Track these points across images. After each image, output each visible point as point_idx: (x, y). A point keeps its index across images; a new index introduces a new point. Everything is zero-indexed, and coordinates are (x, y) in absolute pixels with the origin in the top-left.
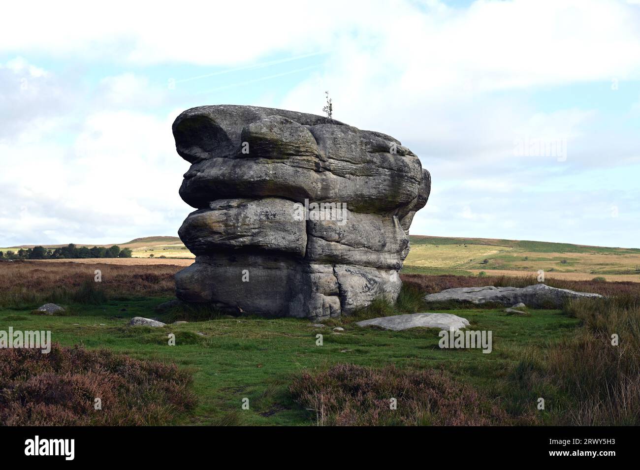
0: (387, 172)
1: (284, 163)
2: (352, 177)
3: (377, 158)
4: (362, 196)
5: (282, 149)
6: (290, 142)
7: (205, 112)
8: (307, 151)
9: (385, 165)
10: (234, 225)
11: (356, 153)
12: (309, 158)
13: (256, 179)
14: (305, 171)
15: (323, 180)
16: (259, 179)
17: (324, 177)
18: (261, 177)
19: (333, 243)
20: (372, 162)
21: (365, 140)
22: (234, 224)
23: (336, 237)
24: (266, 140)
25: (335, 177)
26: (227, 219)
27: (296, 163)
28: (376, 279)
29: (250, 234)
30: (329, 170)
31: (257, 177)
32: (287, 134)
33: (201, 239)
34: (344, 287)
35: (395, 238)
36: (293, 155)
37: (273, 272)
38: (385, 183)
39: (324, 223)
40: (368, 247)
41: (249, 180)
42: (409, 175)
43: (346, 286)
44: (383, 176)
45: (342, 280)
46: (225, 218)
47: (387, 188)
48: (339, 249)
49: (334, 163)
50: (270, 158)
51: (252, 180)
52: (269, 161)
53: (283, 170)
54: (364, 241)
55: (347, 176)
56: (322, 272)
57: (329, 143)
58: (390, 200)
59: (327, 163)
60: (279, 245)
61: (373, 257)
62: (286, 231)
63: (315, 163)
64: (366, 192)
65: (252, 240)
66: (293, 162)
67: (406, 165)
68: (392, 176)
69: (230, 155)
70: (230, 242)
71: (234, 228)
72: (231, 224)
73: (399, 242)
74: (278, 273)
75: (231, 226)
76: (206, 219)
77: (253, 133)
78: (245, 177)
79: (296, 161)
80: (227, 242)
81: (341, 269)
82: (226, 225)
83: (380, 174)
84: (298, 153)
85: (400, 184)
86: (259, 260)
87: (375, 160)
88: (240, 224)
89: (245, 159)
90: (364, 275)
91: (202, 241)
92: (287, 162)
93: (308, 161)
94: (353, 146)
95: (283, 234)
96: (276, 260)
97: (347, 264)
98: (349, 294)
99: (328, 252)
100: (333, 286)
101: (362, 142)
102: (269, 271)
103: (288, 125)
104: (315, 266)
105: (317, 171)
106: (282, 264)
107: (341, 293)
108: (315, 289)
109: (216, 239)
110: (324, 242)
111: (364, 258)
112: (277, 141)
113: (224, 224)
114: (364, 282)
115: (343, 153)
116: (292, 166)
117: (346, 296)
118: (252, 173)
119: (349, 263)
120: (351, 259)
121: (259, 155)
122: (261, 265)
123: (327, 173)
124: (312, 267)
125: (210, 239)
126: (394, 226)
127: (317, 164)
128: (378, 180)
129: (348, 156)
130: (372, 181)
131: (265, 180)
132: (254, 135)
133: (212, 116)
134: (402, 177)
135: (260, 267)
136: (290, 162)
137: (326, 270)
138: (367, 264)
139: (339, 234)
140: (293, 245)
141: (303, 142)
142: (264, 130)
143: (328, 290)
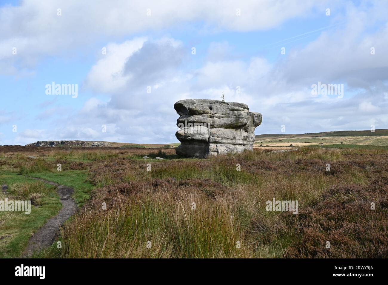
0: (234, 116)
1: (200, 116)
2: (223, 118)
3: (231, 113)
4: (226, 124)
5: (200, 112)
6: (202, 110)
7: (180, 102)
8: (207, 112)
9: (233, 114)
11: (224, 111)
12: (208, 114)
14: (207, 118)
15: (213, 120)
17: (213, 119)
19: (216, 138)
20: (229, 114)
21: (227, 108)
23: (217, 136)
24: (194, 110)
25: (217, 119)
27: (204, 116)
28: (230, 148)
30: (215, 117)
32: (201, 108)
34: (218, 150)
35: (241, 135)
36: (203, 114)
37: (201, 146)
38: (234, 120)
39: (213, 132)
40: (228, 139)
42: (242, 117)
43: (219, 150)
44: (233, 118)
45: (218, 148)
47: (234, 121)
48: (218, 139)
49: (217, 115)
50: (197, 115)
52: (196, 116)
53: (201, 118)
54: (226, 137)
55: (221, 118)
56: (213, 146)
57: (215, 109)
58: (236, 124)
59: (214, 115)
61: (230, 141)
63: (210, 115)
64: (227, 123)
65: (192, 137)
67: (242, 114)
68: (236, 118)
69: (187, 114)
70: (187, 138)
73: (243, 137)
74: (202, 146)
81: (219, 145)
83: (232, 117)
84: (204, 113)
85: (238, 120)
86: (197, 143)
87: (230, 113)
90: (226, 146)
93: (207, 115)
94: (223, 110)
95: (200, 136)
96: (201, 143)
97: (221, 143)
98: (220, 152)
99: (214, 140)
100: (215, 150)
101: (226, 108)
103: (202, 105)
104: (210, 144)
105: (211, 118)
106: (203, 144)
107: (217, 152)
108: (210, 150)
109: (183, 137)
110: (213, 137)
111: (227, 142)
112: (198, 110)
114: (225, 148)
115: (219, 112)
118: (191, 119)
119: (222, 143)
120: (222, 142)
123: (215, 118)
126: (241, 132)
127: (210, 116)
128: (231, 119)
129: (221, 113)
130: (229, 119)
133: (183, 103)
134: (239, 118)
135: (197, 145)
137: (214, 145)
138: (228, 143)
139: (218, 135)
140: (203, 139)
141: (205, 110)
142: (194, 108)
143: (213, 151)
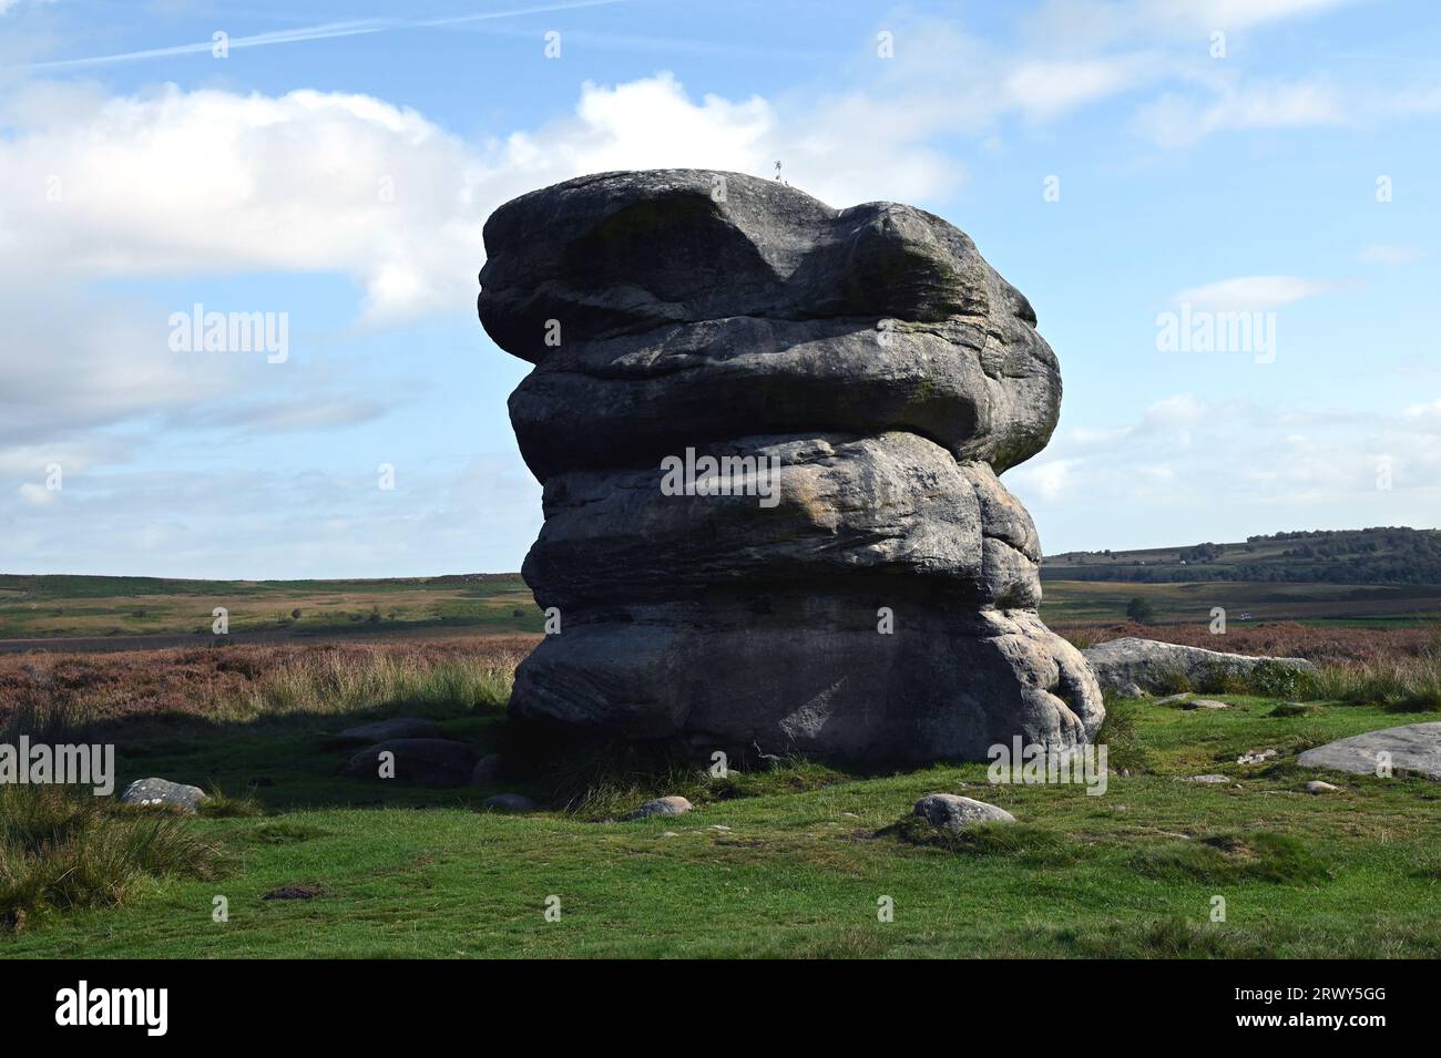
1: (936, 334)
5: (944, 294)
6: (962, 275)
10: (864, 508)
13: (898, 376)
16: (904, 375)
18: (907, 369)
19: (1018, 552)
22: (865, 503)
24: (930, 263)
26: (842, 490)
27: (962, 332)
29: (896, 531)
31: (900, 370)
33: (752, 549)
36: (955, 310)
39: (998, 498)
41: (881, 377)
43: (1071, 667)
45: (1053, 650)
46: (837, 487)
50: (909, 319)
51: (889, 377)
52: (909, 326)
56: (1014, 633)
60: (947, 561)
62: (957, 520)
65: (901, 547)
66: (956, 331)
69: (773, 308)
70: (843, 557)
71: (865, 516)
72: (857, 503)
75: (855, 509)
76: (793, 490)
77: (908, 242)
78: (871, 370)
79: (961, 328)
80: (836, 556)
82: (843, 507)
84: (968, 305)
88: (878, 504)
89: (839, 319)
91: (757, 557)
92: (942, 330)
95: (953, 529)
98: (1085, 688)
100: (1055, 667)
102: (852, 636)
104: (995, 617)
107: (1064, 686)
108: (1025, 677)
109: (814, 548)
110: (1008, 551)
112: (945, 269)
113: (834, 505)
116: (955, 343)
117: (1081, 692)
118: (884, 358)
121: (890, 307)
122: (833, 622)
124: (989, 618)
125: (784, 550)
131: (917, 377)
132: (911, 249)
135: (831, 627)
136: (950, 330)
137: (1013, 625)
141: (977, 278)
142: (929, 236)
